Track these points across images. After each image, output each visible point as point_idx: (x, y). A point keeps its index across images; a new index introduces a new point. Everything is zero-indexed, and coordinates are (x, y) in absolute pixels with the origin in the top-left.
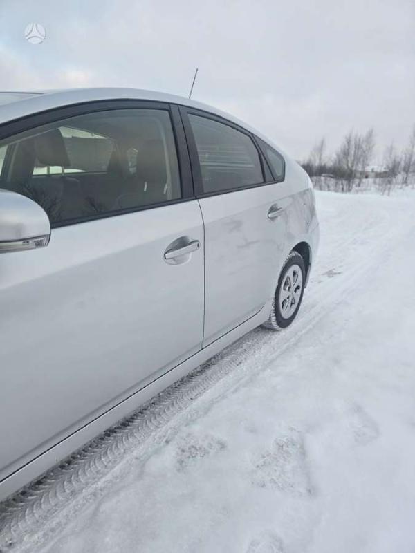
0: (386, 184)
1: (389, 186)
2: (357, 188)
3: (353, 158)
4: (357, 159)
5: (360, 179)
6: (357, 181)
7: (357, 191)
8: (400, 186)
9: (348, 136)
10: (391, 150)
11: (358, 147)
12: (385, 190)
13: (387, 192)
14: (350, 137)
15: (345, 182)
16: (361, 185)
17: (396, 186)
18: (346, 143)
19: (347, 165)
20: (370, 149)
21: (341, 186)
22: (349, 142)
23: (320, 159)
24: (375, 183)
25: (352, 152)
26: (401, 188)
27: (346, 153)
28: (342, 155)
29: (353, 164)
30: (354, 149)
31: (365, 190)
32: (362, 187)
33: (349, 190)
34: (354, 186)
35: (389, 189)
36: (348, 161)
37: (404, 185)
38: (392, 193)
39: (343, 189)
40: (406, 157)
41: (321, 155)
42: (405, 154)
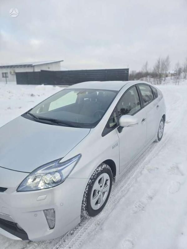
0: (177, 79)
1: (178, 80)
2: (164, 82)
3: (161, 69)
4: (163, 70)
5: (165, 78)
6: (163, 79)
7: (164, 84)
8: (183, 80)
9: (158, 59)
10: (178, 64)
11: (163, 64)
12: (176, 82)
13: (177, 83)
14: (159, 60)
15: (158, 80)
16: (165, 80)
17: (181, 80)
18: (158, 63)
19: (159, 72)
20: (168, 64)
21: (157, 82)
22: (159, 62)
23: (146, 70)
24: (171, 79)
25: (161, 66)
26: (184, 81)
27: (158, 67)
28: (156, 68)
29: (161, 72)
30: (161, 65)
31: (168, 83)
32: (166, 81)
33: (160, 83)
34: (162, 81)
35: (179, 82)
36: (159, 70)
37: (185, 79)
38: (180, 84)
39: (158, 83)
40: (184, 67)
41: (146, 68)
42: (184, 65)
